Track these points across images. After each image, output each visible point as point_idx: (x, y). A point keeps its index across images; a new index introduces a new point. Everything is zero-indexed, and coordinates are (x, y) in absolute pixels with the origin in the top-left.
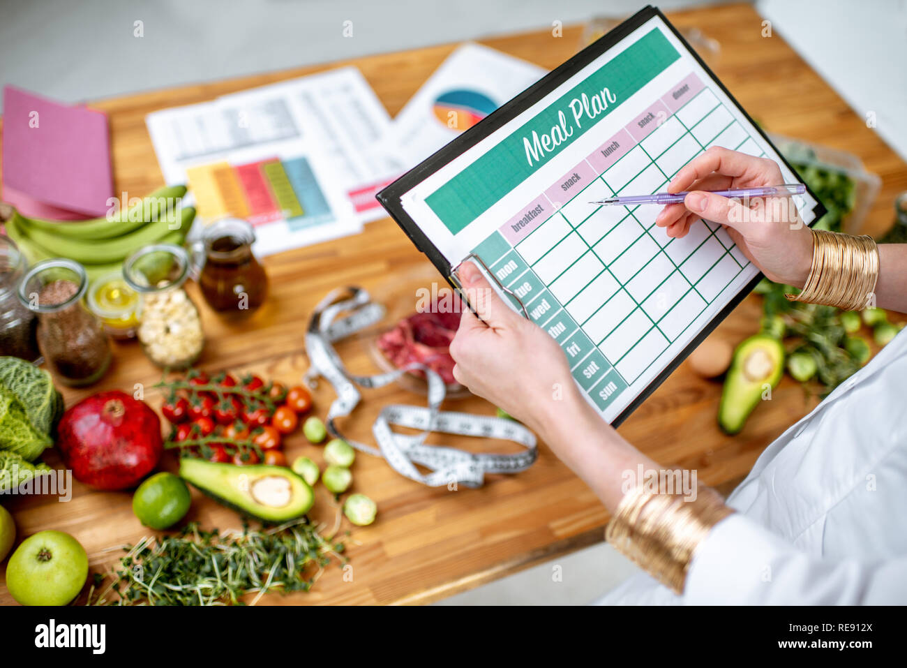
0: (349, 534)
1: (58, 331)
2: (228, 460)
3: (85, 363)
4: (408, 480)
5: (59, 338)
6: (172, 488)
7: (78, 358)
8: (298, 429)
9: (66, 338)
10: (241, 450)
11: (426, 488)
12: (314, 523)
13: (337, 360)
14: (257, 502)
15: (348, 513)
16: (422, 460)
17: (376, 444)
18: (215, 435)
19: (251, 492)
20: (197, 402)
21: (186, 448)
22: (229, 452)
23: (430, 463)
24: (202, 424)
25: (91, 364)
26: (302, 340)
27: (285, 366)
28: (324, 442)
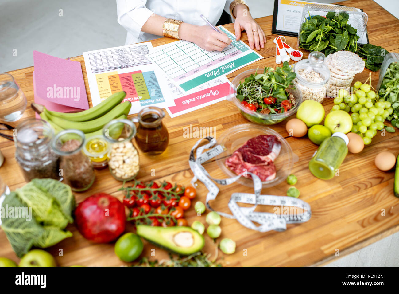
0: (223, 259)
1: (71, 165)
2: (160, 225)
3: (84, 180)
4: (249, 229)
5: (72, 168)
6: (135, 240)
7: (81, 178)
8: (191, 207)
9: (75, 168)
10: (166, 219)
11: (259, 233)
12: (205, 254)
13: (206, 172)
14: (177, 245)
15: (222, 248)
16: (255, 219)
17: (231, 213)
18: (152, 213)
19: (173, 240)
20: (141, 197)
21: (138, 219)
22: (160, 221)
23: (259, 221)
24: (145, 208)
25: (87, 180)
26: (187, 164)
27: (180, 177)
28: (205, 213)
